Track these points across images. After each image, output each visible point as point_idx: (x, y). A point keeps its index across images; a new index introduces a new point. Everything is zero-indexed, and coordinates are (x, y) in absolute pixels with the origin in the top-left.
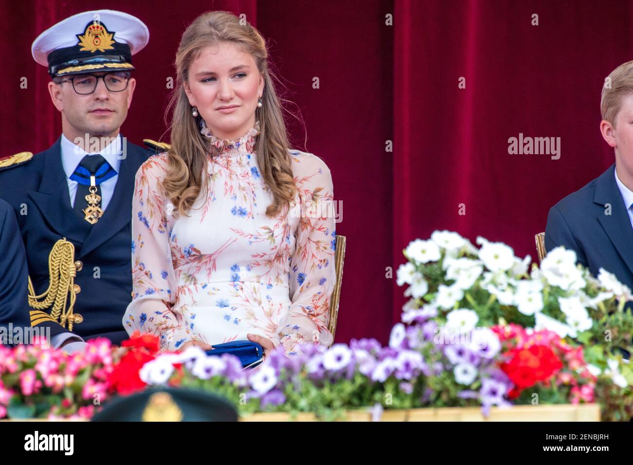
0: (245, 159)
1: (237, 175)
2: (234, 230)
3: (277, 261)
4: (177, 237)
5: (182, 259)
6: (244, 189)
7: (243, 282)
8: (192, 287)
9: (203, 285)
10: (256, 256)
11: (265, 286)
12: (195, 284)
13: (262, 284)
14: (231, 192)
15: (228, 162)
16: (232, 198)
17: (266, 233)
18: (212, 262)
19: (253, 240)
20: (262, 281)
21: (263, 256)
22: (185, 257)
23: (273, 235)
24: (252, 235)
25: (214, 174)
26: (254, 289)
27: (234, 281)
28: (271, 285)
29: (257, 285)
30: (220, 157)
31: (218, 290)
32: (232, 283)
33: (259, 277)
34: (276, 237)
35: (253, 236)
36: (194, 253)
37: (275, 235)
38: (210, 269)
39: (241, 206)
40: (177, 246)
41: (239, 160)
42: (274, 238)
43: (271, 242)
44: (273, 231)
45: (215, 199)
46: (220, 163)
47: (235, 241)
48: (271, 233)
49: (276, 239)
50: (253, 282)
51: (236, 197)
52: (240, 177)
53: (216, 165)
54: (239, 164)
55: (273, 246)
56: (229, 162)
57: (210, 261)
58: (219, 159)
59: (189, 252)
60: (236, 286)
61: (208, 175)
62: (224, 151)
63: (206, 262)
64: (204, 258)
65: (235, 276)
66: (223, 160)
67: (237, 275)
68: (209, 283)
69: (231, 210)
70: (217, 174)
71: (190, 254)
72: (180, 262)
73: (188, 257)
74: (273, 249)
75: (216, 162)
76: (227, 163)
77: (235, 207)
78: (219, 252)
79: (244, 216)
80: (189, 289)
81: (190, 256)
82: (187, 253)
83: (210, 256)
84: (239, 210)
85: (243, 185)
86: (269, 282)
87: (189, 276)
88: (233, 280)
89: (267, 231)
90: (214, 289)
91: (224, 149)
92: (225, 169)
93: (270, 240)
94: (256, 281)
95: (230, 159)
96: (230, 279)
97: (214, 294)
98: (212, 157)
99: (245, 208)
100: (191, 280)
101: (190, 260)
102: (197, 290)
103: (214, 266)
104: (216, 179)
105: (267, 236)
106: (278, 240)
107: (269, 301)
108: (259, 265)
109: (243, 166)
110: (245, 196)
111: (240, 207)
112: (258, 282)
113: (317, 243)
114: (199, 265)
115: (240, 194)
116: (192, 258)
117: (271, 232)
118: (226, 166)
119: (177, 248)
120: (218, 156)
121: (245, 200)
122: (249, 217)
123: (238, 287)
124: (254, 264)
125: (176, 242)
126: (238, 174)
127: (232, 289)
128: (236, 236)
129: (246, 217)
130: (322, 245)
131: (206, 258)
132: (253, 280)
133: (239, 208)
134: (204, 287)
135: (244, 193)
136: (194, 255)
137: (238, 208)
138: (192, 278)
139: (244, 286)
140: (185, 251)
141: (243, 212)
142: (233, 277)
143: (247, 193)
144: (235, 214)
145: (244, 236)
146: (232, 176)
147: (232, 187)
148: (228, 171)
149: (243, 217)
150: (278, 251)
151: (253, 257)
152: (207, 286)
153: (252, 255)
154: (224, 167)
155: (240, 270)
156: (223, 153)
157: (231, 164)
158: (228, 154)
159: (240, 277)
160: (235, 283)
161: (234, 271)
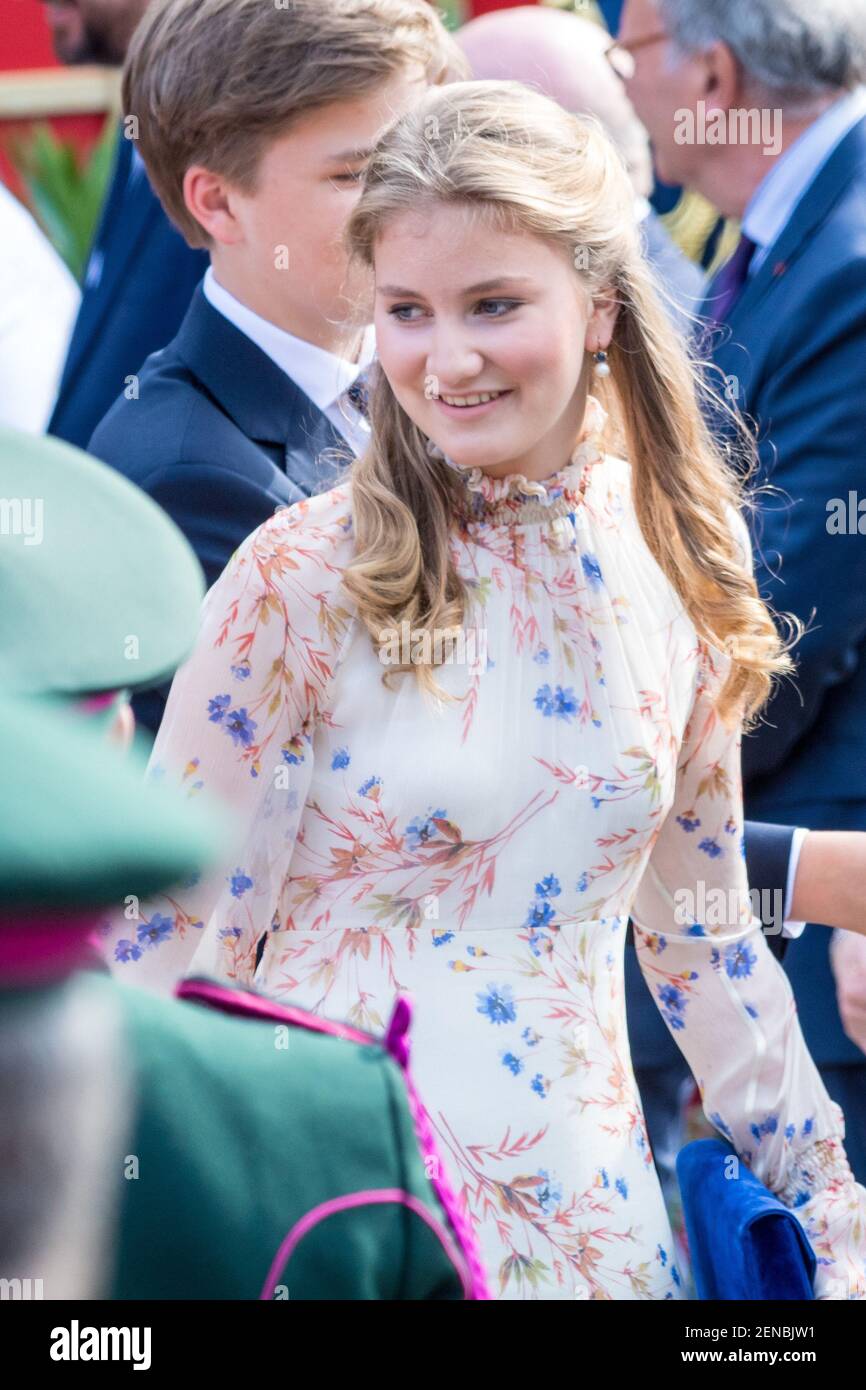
1: (544, 583)
2: (547, 766)
5: (389, 854)
6: (563, 627)
7: (558, 928)
8: (397, 934)
9: (438, 936)
10: (609, 842)
12: (410, 927)
13: (603, 922)
14: (532, 637)
15: (516, 540)
16: (535, 659)
17: (638, 769)
18: (484, 867)
21: (626, 838)
22: (405, 846)
23: (656, 774)
24: (599, 780)
25: (477, 579)
26: (583, 942)
27: (534, 926)
30: (488, 526)
31: (485, 954)
32: (526, 933)
33: (601, 903)
34: (662, 778)
35: (604, 783)
36: (439, 836)
37: (659, 774)
38: (475, 887)
39: (558, 683)
40: (379, 814)
41: (546, 532)
42: (658, 781)
43: (652, 796)
44: (656, 760)
45: (490, 663)
46: (492, 546)
47: (551, 801)
48: (651, 769)
49: (662, 784)
51: (545, 654)
52: (555, 589)
53: (481, 551)
54: (550, 547)
55: (656, 806)
56: (518, 542)
57: (482, 861)
58: (486, 533)
59: (424, 831)
60: (536, 940)
62: (501, 508)
63: (469, 867)
64: (466, 853)
65: (541, 911)
66: (500, 536)
67: (547, 907)
68: (460, 929)
69: (535, 696)
70: (486, 580)
71: (425, 839)
72: (373, 861)
73: (413, 848)
74: (654, 815)
75: (480, 542)
76: (514, 545)
77: (547, 687)
78: (510, 832)
79: (568, 714)
80: (383, 939)
81: (422, 845)
82: (416, 835)
83: (484, 846)
84: (556, 697)
87: (399, 903)
88: (533, 921)
89: (642, 762)
90: (471, 950)
92: (511, 567)
93: (650, 790)
94: (590, 917)
95: (519, 530)
96: (524, 917)
97: (468, 969)
99: (571, 690)
100: (401, 916)
101: (420, 857)
102: (412, 948)
103: (489, 881)
104: (487, 599)
105: (641, 779)
108: (613, 867)
109: (562, 552)
110: (568, 652)
111: (560, 689)
112: (595, 919)
114: (446, 873)
115: (556, 644)
116: (430, 852)
117: (649, 766)
118: (512, 556)
119: (375, 818)
120: (483, 521)
121: (571, 663)
122: (583, 720)
123: (542, 945)
124: (599, 867)
125: (374, 799)
126: (549, 580)
127: (524, 950)
129: (574, 719)
131: (472, 853)
132: (584, 915)
133: (556, 692)
134: (439, 943)
135: (567, 639)
136: (439, 843)
139: (557, 941)
140: (410, 829)
141: (567, 701)
142: (535, 913)
143: (574, 642)
144: (546, 711)
145: (576, 782)
146: (531, 585)
147: (532, 622)
148: (521, 573)
149: (566, 719)
151: (601, 845)
152: (451, 939)
153: (600, 840)
154: (509, 560)
155: (559, 891)
156: (498, 513)
157: (523, 547)
158: (515, 515)
159: (553, 913)
160: (536, 930)
161: (543, 897)
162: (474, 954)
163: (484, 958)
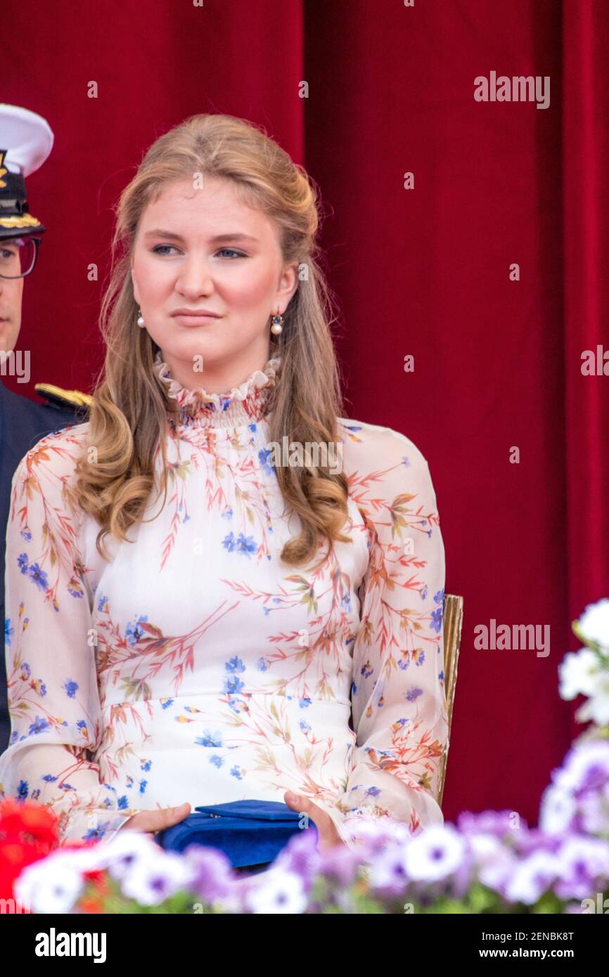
0: (244, 434)
1: (229, 466)
2: (231, 584)
3: (322, 648)
4: (110, 602)
5: (122, 650)
6: (246, 496)
7: (249, 695)
8: (140, 705)
9: (164, 702)
10: (279, 639)
11: (296, 702)
12: (146, 699)
13: (290, 698)
14: (220, 501)
15: (209, 438)
16: (223, 515)
17: (299, 589)
18: (185, 653)
19: (270, 604)
20: (289, 690)
21: (292, 638)
22: (128, 644)
23: (312, 594)
24: (269, 595)
25: (181, 463)
26: (273, 708)
27: (229, 693)
28: (308, 700)
29: (278, 700)
31: (198, 711)
32: (225, 698)
33: (283, 683)
34: (319, 597)
35: (272, 598)
36: (146, 635)
37: (316, 594)
38: (181, 666)
39: (242, 531)
40: (110, 622)
41: (231, 433)
42: (315, 599)
43: (309, 610)
44: (313, 586)
45: (187, 517)
46: (192, 439)
47: (234, 607)
48: (308, 591)
49: (320, 602)
50: (270, 694)
51: (231, 513)
52: (237, 471)
54: (233, 444)
55: (313, 617)
56: (211, 438)
57: (182, 650)
59: (136, 633)
60: (234, 702)
61: (167, 465)
62: (198, 414)
63: (174, 653)
64: (168, 645)
65: (233, 682)
66: (199, 434)
67: (237, 680)
68: (177, 696)
69: (223, 539)
70: (188, 463)
71: (138, 638)
72: (116, 656)
73: (133, 644)
74: (313, 623)
75: (183, 439)
76: (208, 439)
77: (232, 534)
78: (202, 630)
79: (250, 553)
80: (133, 711)
81: (138, 642)
82: (132, 636)
83: (182, 640)
84: (239, 541)
85: (243, 488)
86: (304, 693)
87: (135, 683)
88: (228, 690)
89: (299, 585)
90: (188, 709)
91: (198, 411)
92: (205, 453)
93: (307, 605)
94: (277, 692)
95: (212, 431)
96: (221, 687)
97: (189, 721)
98: (174, 428)
99: (252, 537)
100: (138, 692)
101: (139, 650)
102: (151, 713)
103: (190, 661)
104: (187, 475)
105: (300, 596)
106: (324, 604)
107: (306, 734)
108: (284, 657)
109: (242, 446)
110: (249, 512)
111: (241, 535)
112: (282, 694)
113: (404, 613)
114: (159, 659)
115: (239, 507)
116: (143, 646)
117: (308, 588)
118: (206, 446)
119: (110, 626)
120: (187, 424)
121: (251, 519)
122: (260, 556)
123: (238, 706)
124: (275, 656)
125: (107, 612)
126: (233, 463)
127: (227, 708)
128: (239, 596)
129: (254, 556)
130: (412, 618)
131: (175, 644)
132: (270, 689)
133: (239, 537)
134: (165, 706)
135: (247, 503)
136: (148, 639)
137: (236, 536)
138: (141, 686)
139: (250, 704)
140: (129, 632)
141: (248, 544)
142: (229, 684)
143: (254, 505)
144: (231, 549)
145: (253, 596)
146: (220, 467)
147: (221, 491)
148: (212, 457)
149: (248, 555)
150: (325, 627)
151: (272, 641)
152: (173, 703)
153: (271, 637)
154: (203, 448)
155: (243, 669)
156: (197, 419)
157: (215, 442)
158: (208, 420)
159: (243, 684)
160: (232, 695)
161: (232, 672)
162: (190, 711)
163: (198, 713)
